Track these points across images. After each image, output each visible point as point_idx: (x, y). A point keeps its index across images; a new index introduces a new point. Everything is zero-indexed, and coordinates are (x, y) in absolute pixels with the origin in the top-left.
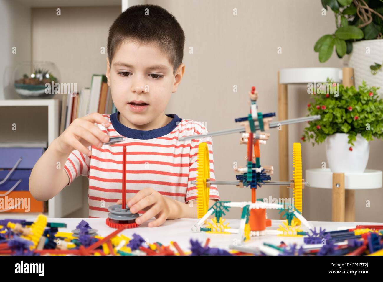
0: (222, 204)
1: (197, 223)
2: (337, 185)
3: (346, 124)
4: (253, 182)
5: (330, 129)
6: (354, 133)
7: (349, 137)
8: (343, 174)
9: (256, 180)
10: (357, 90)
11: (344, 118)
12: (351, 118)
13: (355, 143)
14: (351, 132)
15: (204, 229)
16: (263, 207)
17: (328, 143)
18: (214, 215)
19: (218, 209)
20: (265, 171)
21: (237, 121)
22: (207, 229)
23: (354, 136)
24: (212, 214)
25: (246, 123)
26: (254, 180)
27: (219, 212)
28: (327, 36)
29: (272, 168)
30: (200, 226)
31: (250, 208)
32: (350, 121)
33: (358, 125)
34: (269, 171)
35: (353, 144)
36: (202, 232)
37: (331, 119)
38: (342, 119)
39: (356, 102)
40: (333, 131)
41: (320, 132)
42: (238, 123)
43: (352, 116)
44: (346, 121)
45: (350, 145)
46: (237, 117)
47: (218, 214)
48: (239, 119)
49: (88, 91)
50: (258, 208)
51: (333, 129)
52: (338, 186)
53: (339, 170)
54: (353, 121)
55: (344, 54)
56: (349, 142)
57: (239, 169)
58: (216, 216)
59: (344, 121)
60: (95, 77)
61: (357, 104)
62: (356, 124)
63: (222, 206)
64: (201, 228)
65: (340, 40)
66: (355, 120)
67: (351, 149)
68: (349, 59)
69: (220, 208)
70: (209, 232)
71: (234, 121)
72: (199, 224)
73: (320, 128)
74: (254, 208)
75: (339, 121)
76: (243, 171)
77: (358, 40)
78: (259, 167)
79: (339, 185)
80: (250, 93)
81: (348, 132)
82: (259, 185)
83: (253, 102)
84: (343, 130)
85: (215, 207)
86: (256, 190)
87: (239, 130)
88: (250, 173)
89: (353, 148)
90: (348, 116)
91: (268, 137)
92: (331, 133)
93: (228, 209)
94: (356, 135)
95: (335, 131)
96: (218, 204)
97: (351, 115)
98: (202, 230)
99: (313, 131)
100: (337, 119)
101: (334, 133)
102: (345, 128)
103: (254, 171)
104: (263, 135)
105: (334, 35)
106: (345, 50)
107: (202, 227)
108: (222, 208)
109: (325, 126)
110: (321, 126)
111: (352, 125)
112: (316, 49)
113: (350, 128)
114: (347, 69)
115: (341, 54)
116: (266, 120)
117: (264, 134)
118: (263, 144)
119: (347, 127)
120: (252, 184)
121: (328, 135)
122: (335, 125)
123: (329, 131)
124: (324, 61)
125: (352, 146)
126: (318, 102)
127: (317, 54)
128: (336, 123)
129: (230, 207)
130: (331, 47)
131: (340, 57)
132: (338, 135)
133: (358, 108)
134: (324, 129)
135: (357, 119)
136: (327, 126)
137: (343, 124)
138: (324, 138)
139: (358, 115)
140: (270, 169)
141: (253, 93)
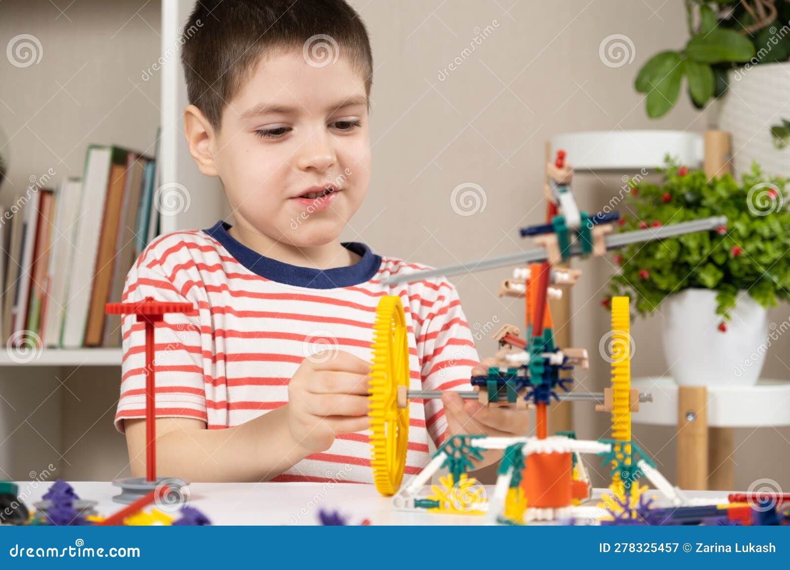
0: (467, 440)
1: (407, 487)
2: (688, 415)
3: (711, 267)
4: (544, 387)
5: (673, 278)
6: (731, 288)
7: (718, 298)
8: (704, 390)
9: (549, 382)
10: (739, 184)
11: (706, 252)
12: (724, 251)
13: (733, 314)
14: (724, 286)
15: (423, 502)
16: (560, 450)
17: (668, 313)
18: (447, 468)
19: (458, 455)
20: (569, 361)
21: (524, 233)
22: (431, 503)
23: (730, 296)
24: (443, 466)
25: (551, 240)
26: (546, 382)
27: (460, 461)
28: (666, 55)
29: (585, 354)
30: (413, 494)
31: (527, 451)
32: (720, 260)
33: (740, 269)
34: (576, 361)
35: (727, 316)
36: (419, 509)
37: (674, 255)
38: (701, 254)
39: (735, 212)
40: (679, 284)
41: (647, 288)
42: (528, 239)
43: (727, 246)
44: (711, 260)
45: (720, 318)
46: (526, 224)
47: (456, 467)
48: (530, 229)
49: (77, 186)
50: (549, 451)
51: (680, 278)
52: (690, 418)
53: (693, 378)
54: (728, 259)
55: (706, 99)
56: (719, 310)
57: (508, 357)
58: (452, 470)
59: (705, 259)
60: (94, 153)
61: (738, 218)
62: (734, 267)
63: (466, 446)
64: (415, 500)
65: (700, 63)
66: (732, 255)
67: (722, 328)
68: (719, 110)
69: (461, 451)
70: (436, 509)
71: (517, 234)
72: (410, 490)
73: (647, 276)
74: (539, 451)
75: (694, 258)
76: (520, 362)
77: (741, 65)
78: (555, 351)
79: (694, 415)
80: (552, 166)
81: (717, 287)
82: (554, 394)
83: (562, 189)
84: (703, 280)
85: (449, 449)
86: (548, 408)
87: (518, 257)
88: (537, 364)
89: (728, 325)
90: (717, 246)
91: (576, 277)
92: (675, 288)
93: (482, 453)
94: (735, 294)
95: (685, 284)
96: (458, 442)
97: (722, 245)
98: (418, 504)
99: (632, 283)
100: (689, 253)
101: (683, 289)
102: (709, 277)
103: (547, 361)
105: (684, 52)
106: (711, 89)
107: (419, 498)
108: (465, 450)
109: (659, 272)
110: (649, 271)
111: (724, 268)
112: (640, 85)
113: (720, 275)
114: (715, 136)
115: (699, 97)
116: (598, 231)
117: (566, 272)
119: (715, 275)
120: (542, 392)
121: (667, 292)
122: (683, 270)
123: (670, 285)
124: (659, 116)
125: (726, 320)
126: (643, 214)
127: (642, 99)
128: (687, 265)
129: (486, 450)
130: (675, 81)
131: (698, 105)
132: (692, 295)
133: (741, 227)
134: (656, 278)
135: (737, 253)
136: (665, 272)
137: (704, 265)
138: (658, 301)
139: (739, 245)
140: (578, 355)
141: (560, 166)
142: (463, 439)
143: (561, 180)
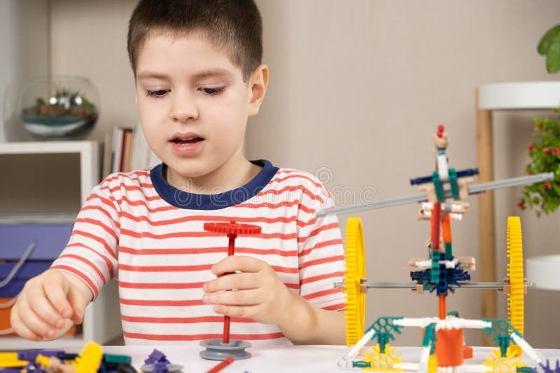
0: (390, 321)
1: (347, 353)
4: (441, 284)
9: (445, 281)
15: (359, 363)
16: (457, 327)
18: (376, 339)
19: (383, 331)
20: (462, 265)
21: (413, 182)
22: (365, 363)
24: (372, 338)
25: (430, 187)
26: (443, 281)
27: (384, 335)
29: (473, 261)
30: (351, 358)
31: (437, 329)
34: (467, 265)
36: (356, 368)
41: (550, 194)
42: (416, 186)
46: (414, 177)
47: (382, 339)
48: (417, 179)
50: (450, 328)
57: (417, 263)
58: (379, 341)
63: (389, 325)
64: (353, 362)
69: (385, 327)
70: (368, 368)
71: (408, 183)
72: (350, 355)
74: (443, 328)
76: (425, 267)
78: (451, 259)
80: (435, 136)
82: (451, 289)
83: (441, 152)
85: (377, 327)
86: (447, 298)
87: (417, 198)
88: (435, 269)
91: (466, 208)
93: (400, 329)
96: (383, 322)
98: (355, 364)
99: (539, 191)
103: (443, 267)
104: (457, 204)
107: (356, 360)
108: (388, 328)
109: (558, 183)
116: (462, 181)
117: (459, 204)
118: (457, 221)
120: (441, 288)
126: (546, 142)
129: (403, 327)
134: (557, 188)
138: (558, 205)
140: (469, 262)
141: (440, 136)
142: (386, 320)
143: (440, 146)
